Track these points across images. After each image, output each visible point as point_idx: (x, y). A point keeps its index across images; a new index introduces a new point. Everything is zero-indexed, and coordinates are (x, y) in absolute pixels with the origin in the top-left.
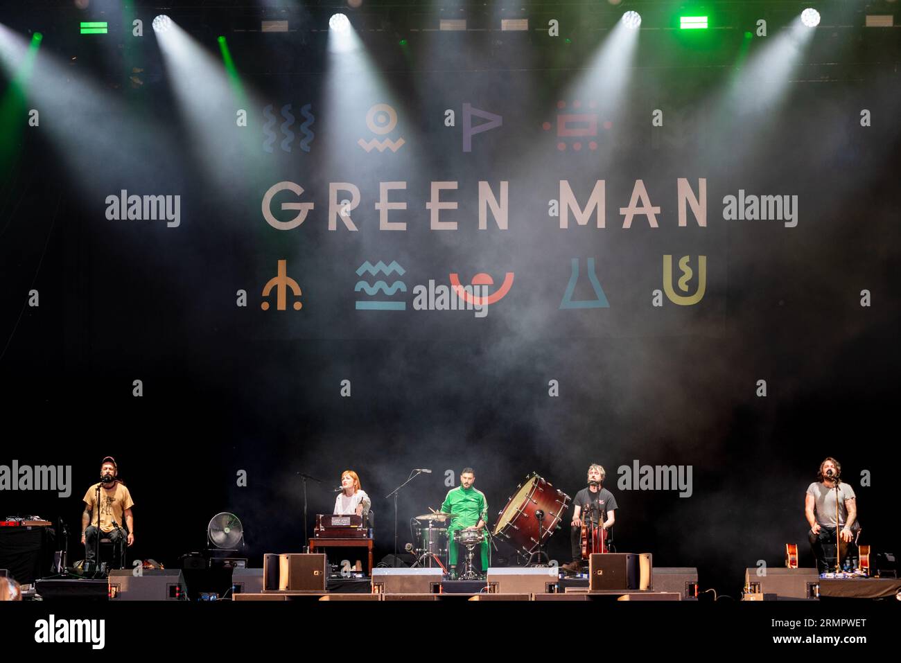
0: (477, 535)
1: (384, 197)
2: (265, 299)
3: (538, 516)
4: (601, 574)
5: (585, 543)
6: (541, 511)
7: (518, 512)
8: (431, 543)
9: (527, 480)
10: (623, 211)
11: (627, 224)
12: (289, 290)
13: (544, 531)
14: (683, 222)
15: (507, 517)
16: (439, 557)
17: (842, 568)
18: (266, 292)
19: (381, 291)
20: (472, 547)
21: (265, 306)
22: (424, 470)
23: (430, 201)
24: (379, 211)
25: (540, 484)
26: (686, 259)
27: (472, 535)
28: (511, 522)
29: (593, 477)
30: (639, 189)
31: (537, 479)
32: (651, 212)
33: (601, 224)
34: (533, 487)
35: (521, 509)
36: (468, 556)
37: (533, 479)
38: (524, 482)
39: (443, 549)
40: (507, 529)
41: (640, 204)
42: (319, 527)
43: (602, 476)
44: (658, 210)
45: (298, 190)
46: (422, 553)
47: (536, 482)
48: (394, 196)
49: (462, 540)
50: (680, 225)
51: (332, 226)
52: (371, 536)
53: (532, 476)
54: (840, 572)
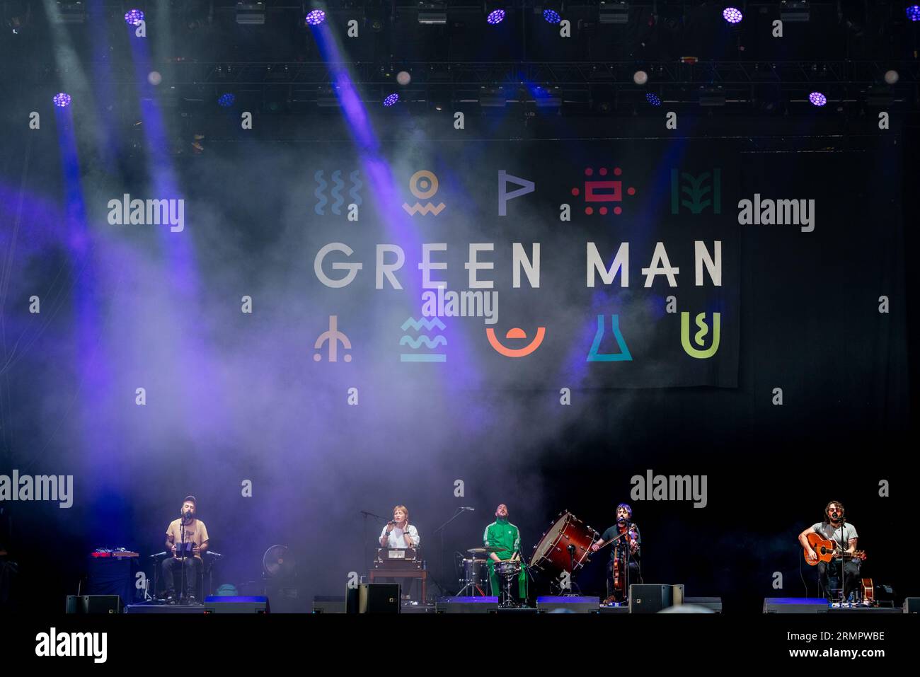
0: (515, 568)
1: (426, 256)
2: (318, 351)
3: (570, 550)
4: (639, 602)
5: (617, 574)
6: (573, 546)
7: (552, 546)
8: (474, 574)
9: (560, 517)
10: (644, 271)
11: (649, 283)
12: (340, 343)
13: (575, 564)
14: (699, 281)
15: (541, 551)
16: (480, 587)
17: (847, 598)
18: (318, 345)
19: (424, 344)
20: (510, 578)
21: (317, 358)
22: (468, 508)
23: (468, 262)
24: (421, 270)
25: (572, 522)
26: (702, 316)
27: (510, 567)
28: (545, 555)
29: (622, 516)
30: (660, 251)
31: (569, 517)
32: (671, 272)
33: (625, 283)
34: (566, 524)
35: (554, 543)
36: (506, 586)
37: (566, 517)
38: (557, 519)
39: (484, 579)
40: (542, 562)
41: (660, 265)
42: (377, 559)
43: (629, 514)
44: (676, 270)
45: (348, 251)
46: (465, 583)
47: (568, 520)
48: (435, 257)
49: (501, 571)
50: (697, 284)
51: (379, 285)
52: (425, 567)
53: (564, 514)
54: (845, 602)
